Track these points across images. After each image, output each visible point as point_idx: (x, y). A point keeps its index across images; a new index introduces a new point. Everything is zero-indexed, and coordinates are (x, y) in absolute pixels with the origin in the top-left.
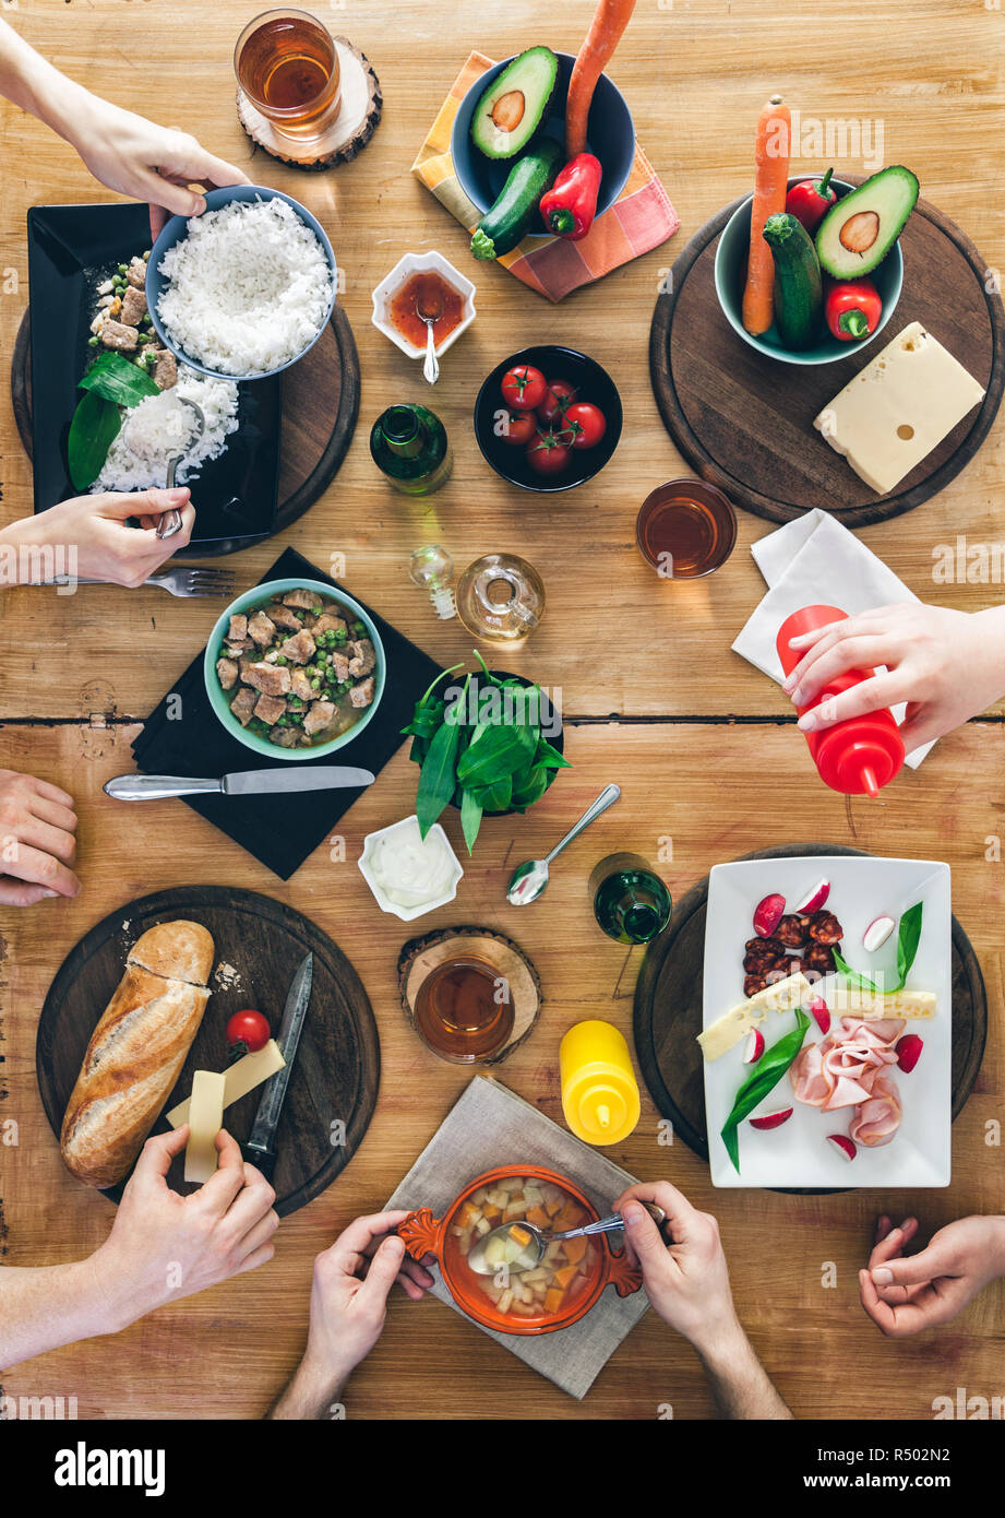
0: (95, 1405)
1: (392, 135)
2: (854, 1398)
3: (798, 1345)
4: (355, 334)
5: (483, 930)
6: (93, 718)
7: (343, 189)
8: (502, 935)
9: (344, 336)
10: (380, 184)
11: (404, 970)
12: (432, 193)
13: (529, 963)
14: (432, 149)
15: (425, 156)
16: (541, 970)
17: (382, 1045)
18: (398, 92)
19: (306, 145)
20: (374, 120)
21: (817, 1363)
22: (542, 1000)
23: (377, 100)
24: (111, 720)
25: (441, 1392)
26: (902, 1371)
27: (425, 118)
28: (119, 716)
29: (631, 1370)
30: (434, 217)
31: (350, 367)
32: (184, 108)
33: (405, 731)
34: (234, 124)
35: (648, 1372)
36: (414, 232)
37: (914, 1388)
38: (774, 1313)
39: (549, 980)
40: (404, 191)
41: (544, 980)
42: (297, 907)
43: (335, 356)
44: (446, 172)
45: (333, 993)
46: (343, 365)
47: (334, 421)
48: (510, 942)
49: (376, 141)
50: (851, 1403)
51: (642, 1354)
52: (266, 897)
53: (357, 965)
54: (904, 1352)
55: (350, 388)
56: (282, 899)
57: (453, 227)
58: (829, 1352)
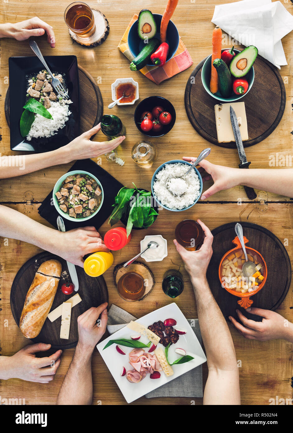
1: (112, 37)
4: (102, 93)
6: (27, 202)
8: (143, 264)
9: (98, 94)
10: (109, 51)
11: (115, 273)
12: (123, 54)
13: (151, 271)
14: (123, 42)
15: (121, 43)
16: (154, 274)
17: (109, 295)
18: (114, 25)
20: (107, 33)
22: (154, 282)
23: (108, 28)
24: (32, 202)
26: (258, 390)
27: (121, 33)
28: (35, 201)
30: (124, 60)
31: (100, 103)
34: (67, 35)
36: (118, 65)
37: (262, 395)
40: (116, 53)
41: (155, 276)
43: (96, 100)
44: (126, 48)
45: (95, 280)
46: (98, 102)
47: (95, 118)
48: (146, 265)
49: (108, 39)
54: (259, 385)
55: (100, 108)
57: (129, 63)
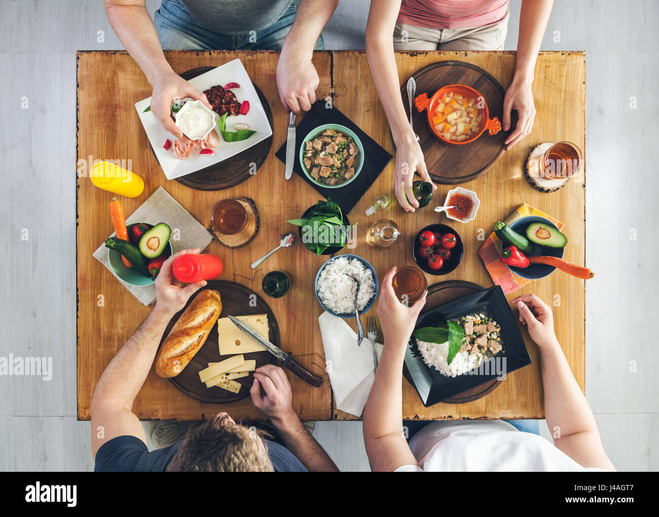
0: (85, 87)
1: (536, 196)
2: (92, 359)
3: (110, 339)
4: (468, 183)
5: (258, 227)
6: (333, 88)
7: (518, 181)
8: (256, 234)
9: (467, 179)
10: (519, 192)
11: (244, 199)
12: (516, 210)
13: (246, 244)
14: (531, 210)
15: (529, 208)
16: (244, 249)
17: (217, 192)
18: (551, 198)
20: (541, 190)
21: (104, 345)
22: (233, 248)
23: (548, 191)
24: (333, 95)
25: (91, 212)
27: (542, 207)
28: (334, 98)
29: (101, 280)
30: (508, 211)
31: (456, 181)
32: (547, 123)
33: (329, 198)
34: (541, 140)
35: (100, 286)
36: (502, 204)
38: (122, 330)
39: (240, 251)
40: (517, 200)
41: (240, 249)
42: (266, 161)
43: (460, 176)
44: (524, 214)
45: (236, 173)
46: (457, 178)
47: (437, 175)
48: (254, 237)
49: (534, 191)
50: (90, 358)
51: (106, 284)
52: (269, 150)
55: (450, 181)
56: (269, 156)
57: (504, 217)
58: (108, 350)
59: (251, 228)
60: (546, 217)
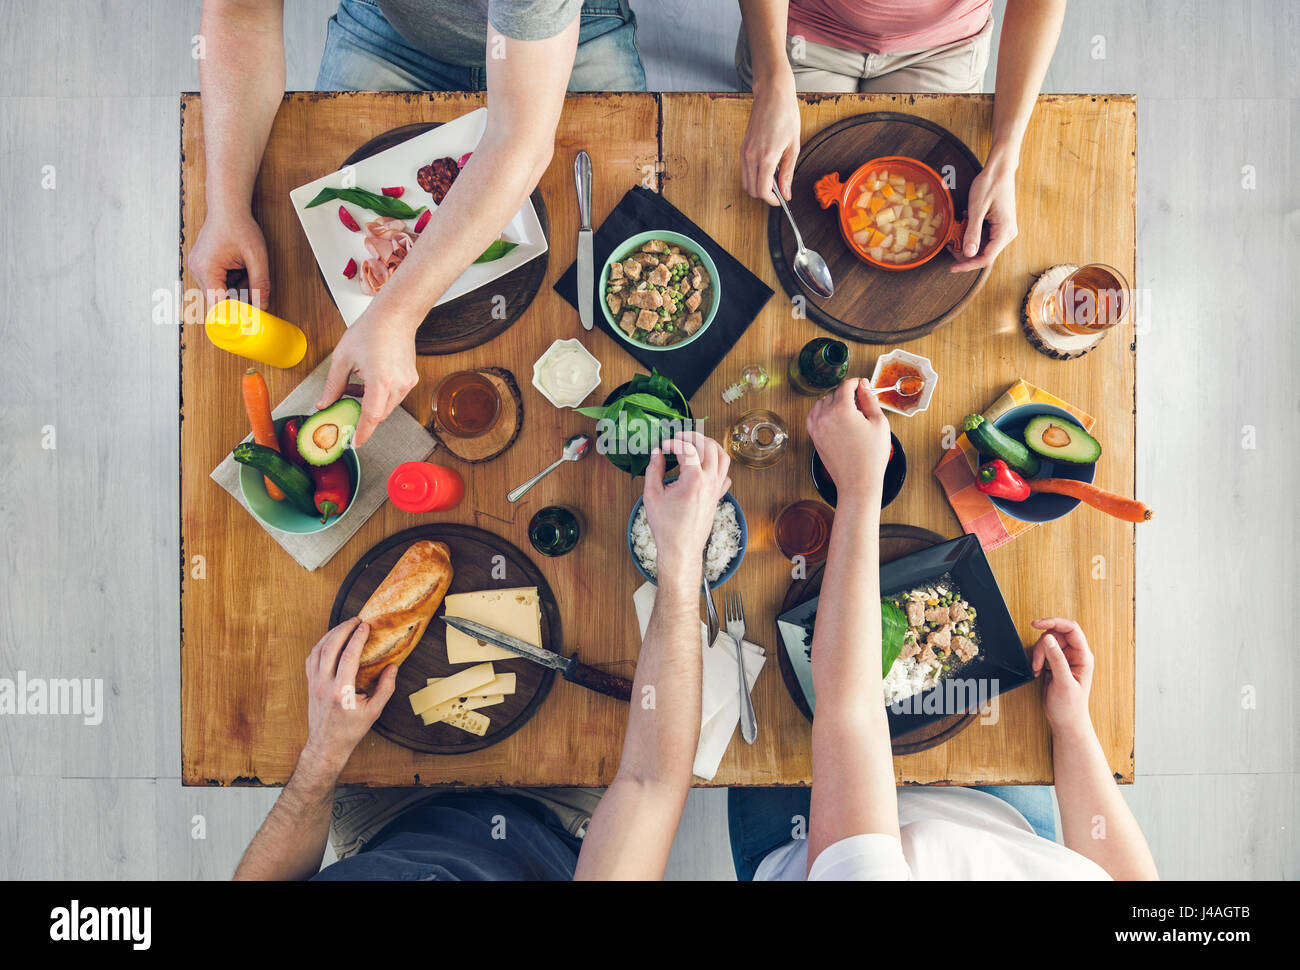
0: (196, 161)
1: (1043, 366)
2: (209, 671)
3: (243, 634)
4: (915, 341)
5: (520, 423)
6: (662, 164)
7: (1009, 338)
8: (517, 437)
9: (914, 333)
10: (1012, 358)
11: (494, 371)
12: (1005, 391)
13: (499, 454)
14: (1034, 392)
15: (1029, 388)
16: (494, 464)
17: (443, 356)
18: (1071, 371)
19: (1041, 314)
20: (1053, 355)
21: (231, 646)
22: (474, 463)
23: (1066, 357)
24: (660, 176)
25: (208, 395)
26: (227, 701)
27: (1053, 387)
28: (664, 181)
29: (225, 522)
30: (990, 393)
31: (893, 337)
32: (1063, 229)
33: (654, 370)
34: (1053, 261)
35: (224, 534)
36: (980, 380)
37: (216, 710)
38: (266, 617)
39: (487, 467)
40: (1007, 374)
41: (488, 465)
42: (535, 300)
43: (901, 328)
44: (1019, 400)
45: (479, 323)
46: (894, 333)
47: (858, 326)
48: (513, 442)
49: (1039, 356)
50: (205, 668)
51: (236, 529)
52: (542, 279)
53: (496, 340)
54: (240, 703)
55: (881, 337)
56: (540, 291)
57: (983, 406)
58: (239, 653)
59: (509, 426)
60: (1062, 405)
